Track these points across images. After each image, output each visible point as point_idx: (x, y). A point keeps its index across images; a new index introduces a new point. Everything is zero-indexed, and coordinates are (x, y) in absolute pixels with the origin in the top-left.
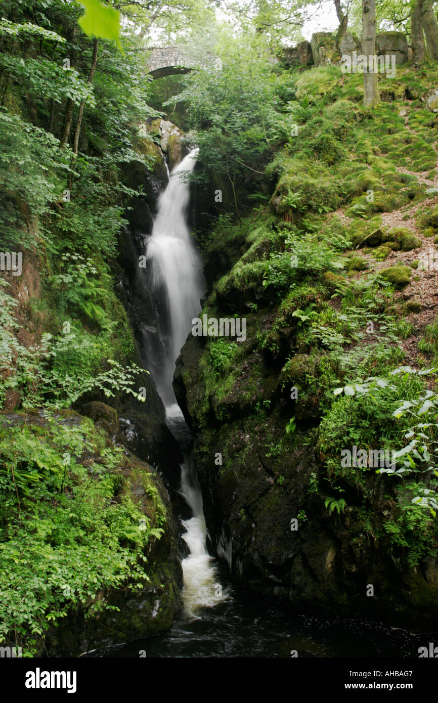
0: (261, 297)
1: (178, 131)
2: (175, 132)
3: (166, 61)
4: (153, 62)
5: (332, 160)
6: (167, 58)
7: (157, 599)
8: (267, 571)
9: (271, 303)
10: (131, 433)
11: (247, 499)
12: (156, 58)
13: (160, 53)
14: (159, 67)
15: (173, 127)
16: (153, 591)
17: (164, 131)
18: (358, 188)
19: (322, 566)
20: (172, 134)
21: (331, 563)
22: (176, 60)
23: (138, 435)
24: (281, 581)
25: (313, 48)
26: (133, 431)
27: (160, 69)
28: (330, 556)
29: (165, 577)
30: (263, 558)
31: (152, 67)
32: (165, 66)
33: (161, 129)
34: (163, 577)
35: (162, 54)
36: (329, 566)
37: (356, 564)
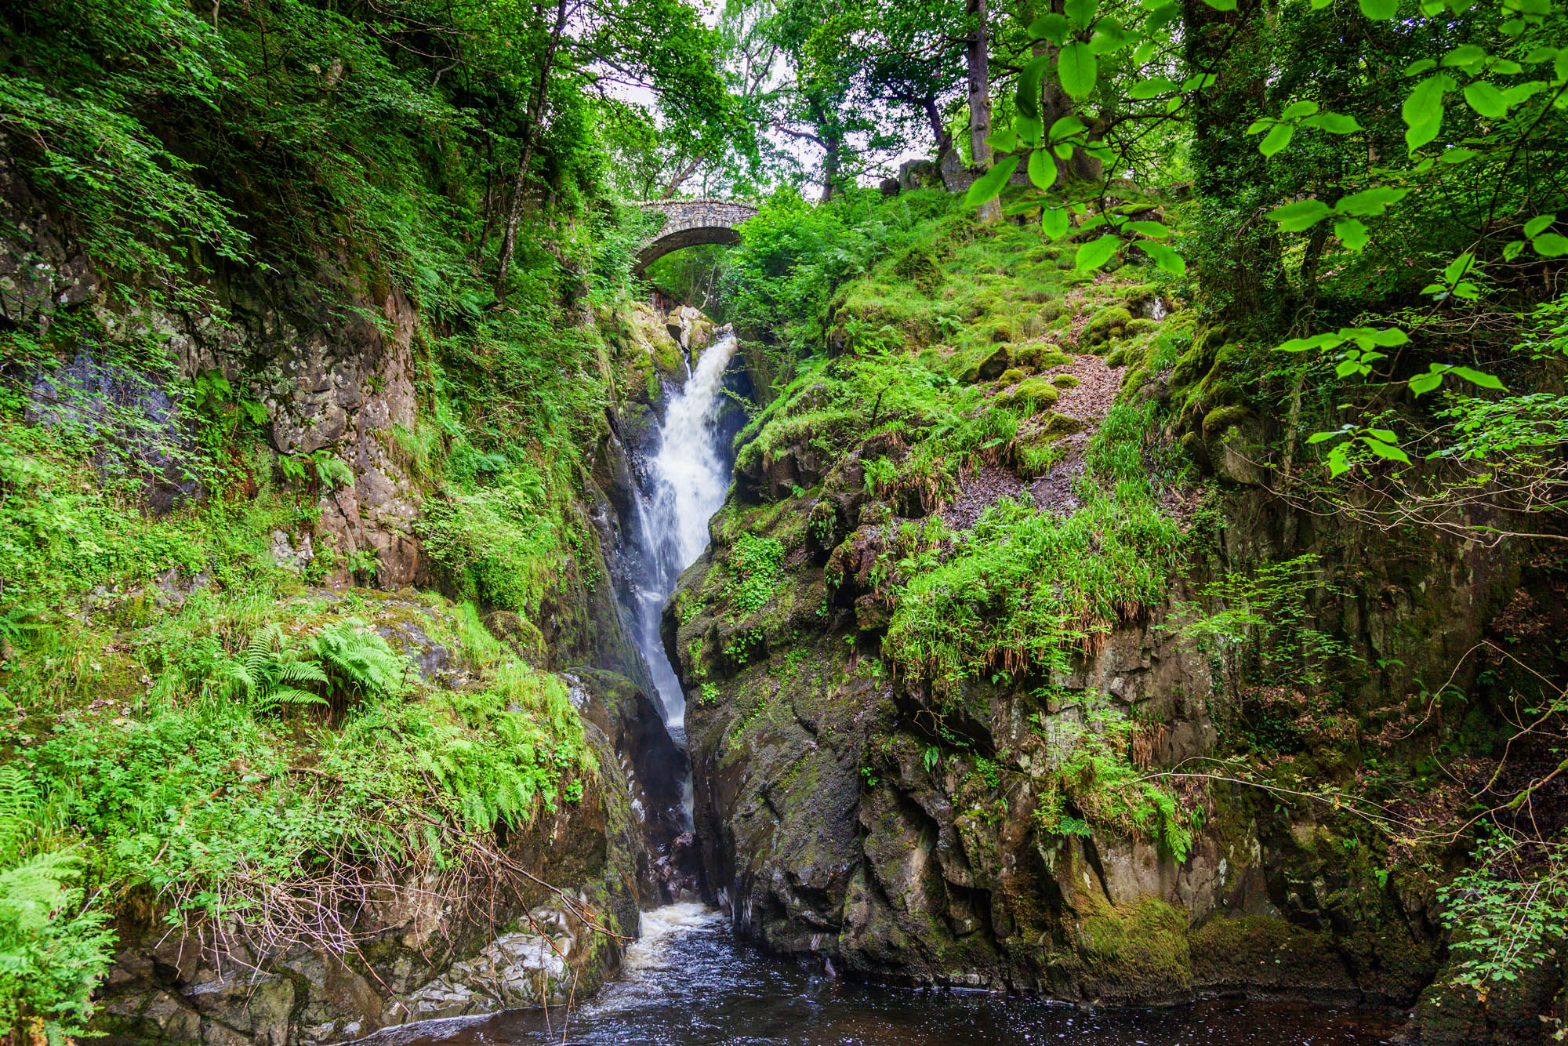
0: (806, 467)
3: (690, 221)
7: (565, 937)
8: (797, 902)
10: (578, 694)
11: (767, 777)
12: (675, 217)
13: (681, 211)
14: (679, 228)
15: (700, 317)
16: (558, 919)
17: (686, 322)
19: (903, 879)
21: (920, 871)
23: (592, 700)
24: (824, 921)
26: (581, 691)
27: (681, 232)
28: (917, 859)
30: (791, 877)
31: (670, 228)
32: (688, 228)
33: (682, 319)
35: (685, 212)
36: (916, 879)
37: (969, 868)
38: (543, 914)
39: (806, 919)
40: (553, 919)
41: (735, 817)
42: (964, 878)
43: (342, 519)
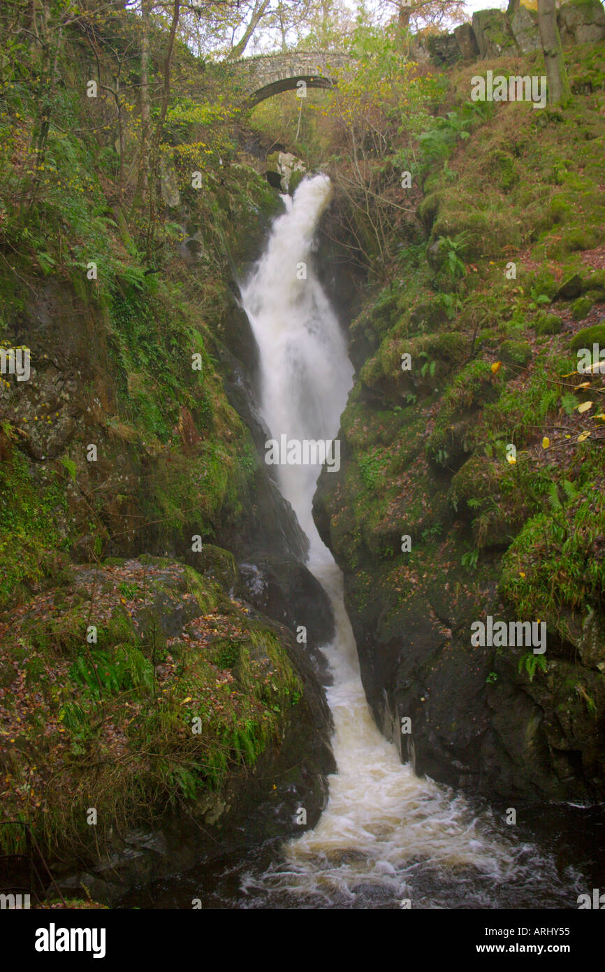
0: (421, 382)
1: (303, 165)
2: (299, 167)
3: (278, 73)
4: (261, 76)
5: (508, 184)
7: (299, 800)
8: (447, 755)
9: (436, 390)
10: (259, 582)
11: (416, 661)
12: (264, 71)
13: (269, 64)
14: (269, 82)
15: (296, 161)
16: (292, 790)
17: (284, 168)
18: (546, 218)
19: (520, 744)
20: (295, 170)
21: (532, 738)
22: (291, 70)
23: (269, 585)
24: (468, 767)
25: (476, 32)
26: (261, 579)
27: (271, 85)
28: (531, 729)
29: (308, 772)
30: (441, 739)
31: (260, 83)
32: (277, 80)
33: (280, 165)
34: (305, 771)
35: (273, 64)
36: (530, 744)
37: (565, 738)
39: (454, 766)
43: (83, 498)
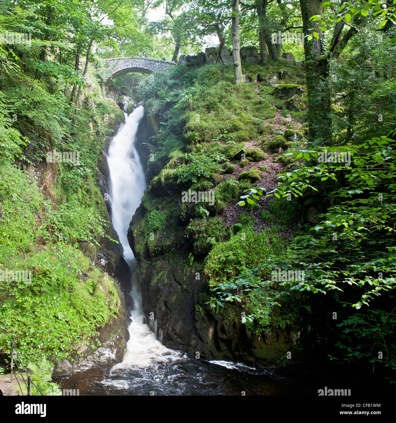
1: (133, 101)
4: (120, 66)
6: (127, 64)
7: (115, 348)
8: (176, 337)
11: (166, 298)
12: (122, 64)
15: (130, 100)
17: (125, 102)
19: (207, 335)
20: (130, 103)
21: (212, 333)
22: (132, 64)
23: (108, 262)
24: (183, 342)
25: (206, 55)
26: (105, 260)
30: (174, 330)
34: (118, 337)
36: (211, 335)
37: (226, 334)
38: (109, 342)
39: (178, 341)
40: (111, 344)
41: (156, 309)
42: (224, 337)
